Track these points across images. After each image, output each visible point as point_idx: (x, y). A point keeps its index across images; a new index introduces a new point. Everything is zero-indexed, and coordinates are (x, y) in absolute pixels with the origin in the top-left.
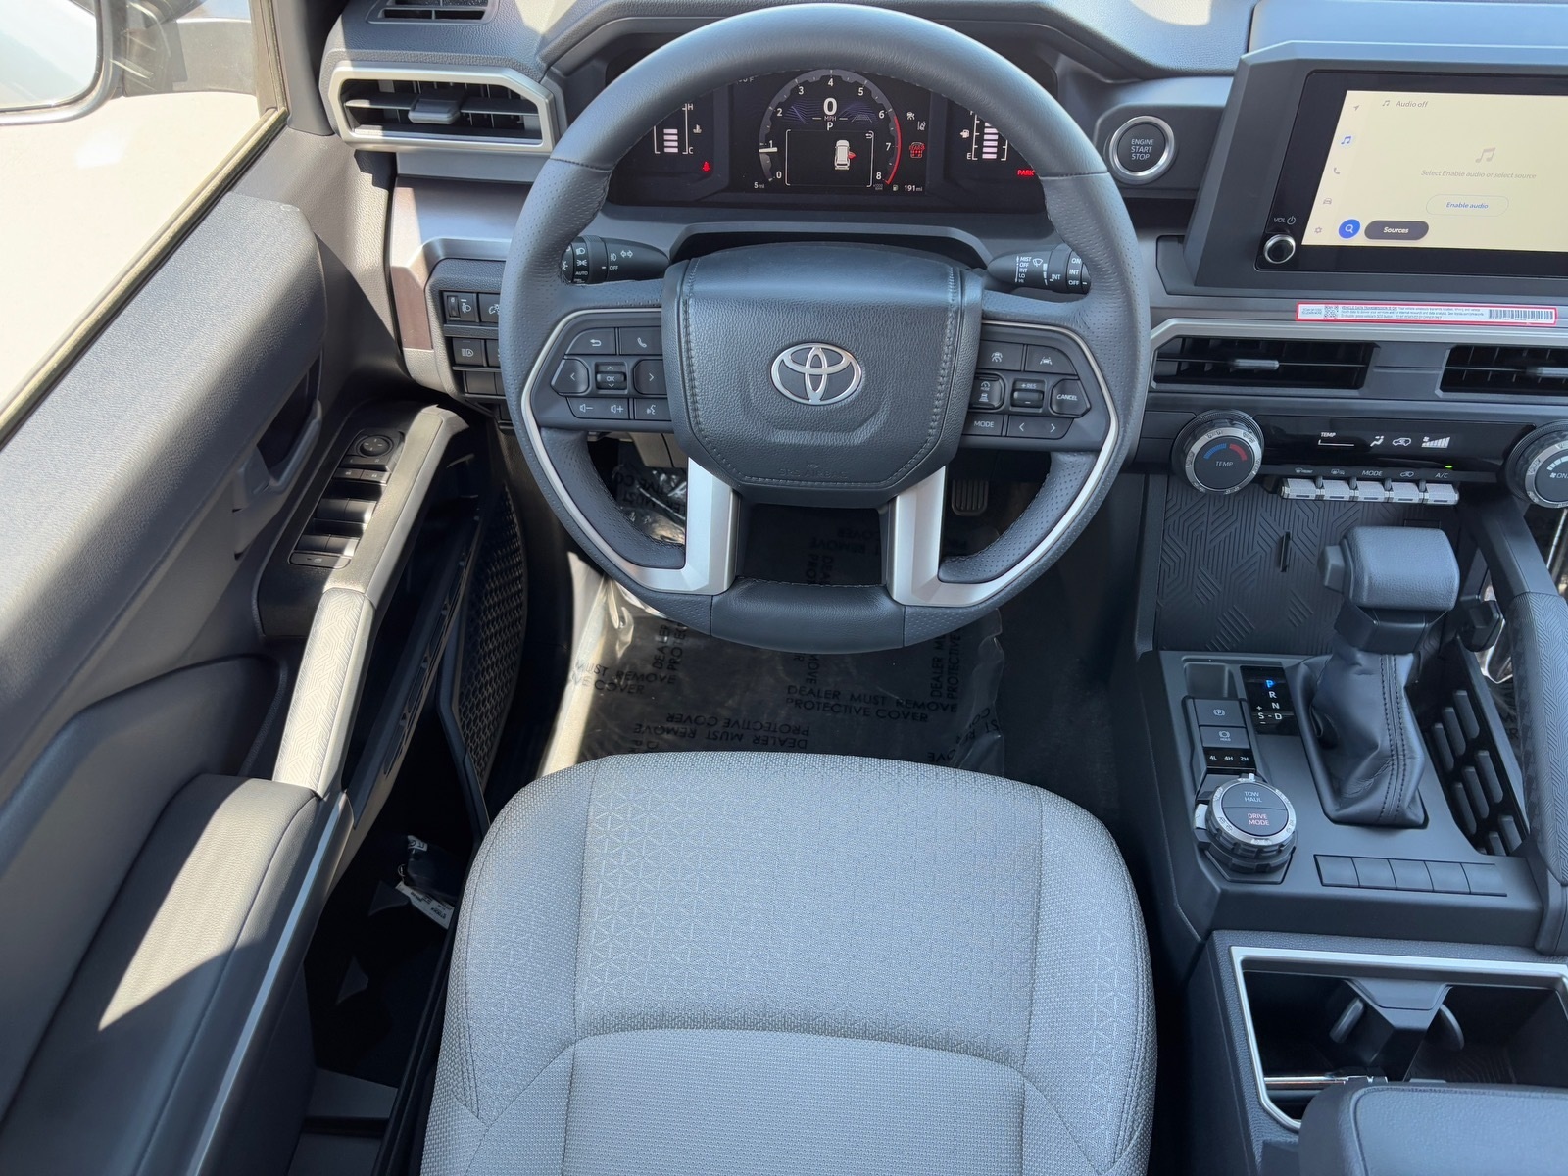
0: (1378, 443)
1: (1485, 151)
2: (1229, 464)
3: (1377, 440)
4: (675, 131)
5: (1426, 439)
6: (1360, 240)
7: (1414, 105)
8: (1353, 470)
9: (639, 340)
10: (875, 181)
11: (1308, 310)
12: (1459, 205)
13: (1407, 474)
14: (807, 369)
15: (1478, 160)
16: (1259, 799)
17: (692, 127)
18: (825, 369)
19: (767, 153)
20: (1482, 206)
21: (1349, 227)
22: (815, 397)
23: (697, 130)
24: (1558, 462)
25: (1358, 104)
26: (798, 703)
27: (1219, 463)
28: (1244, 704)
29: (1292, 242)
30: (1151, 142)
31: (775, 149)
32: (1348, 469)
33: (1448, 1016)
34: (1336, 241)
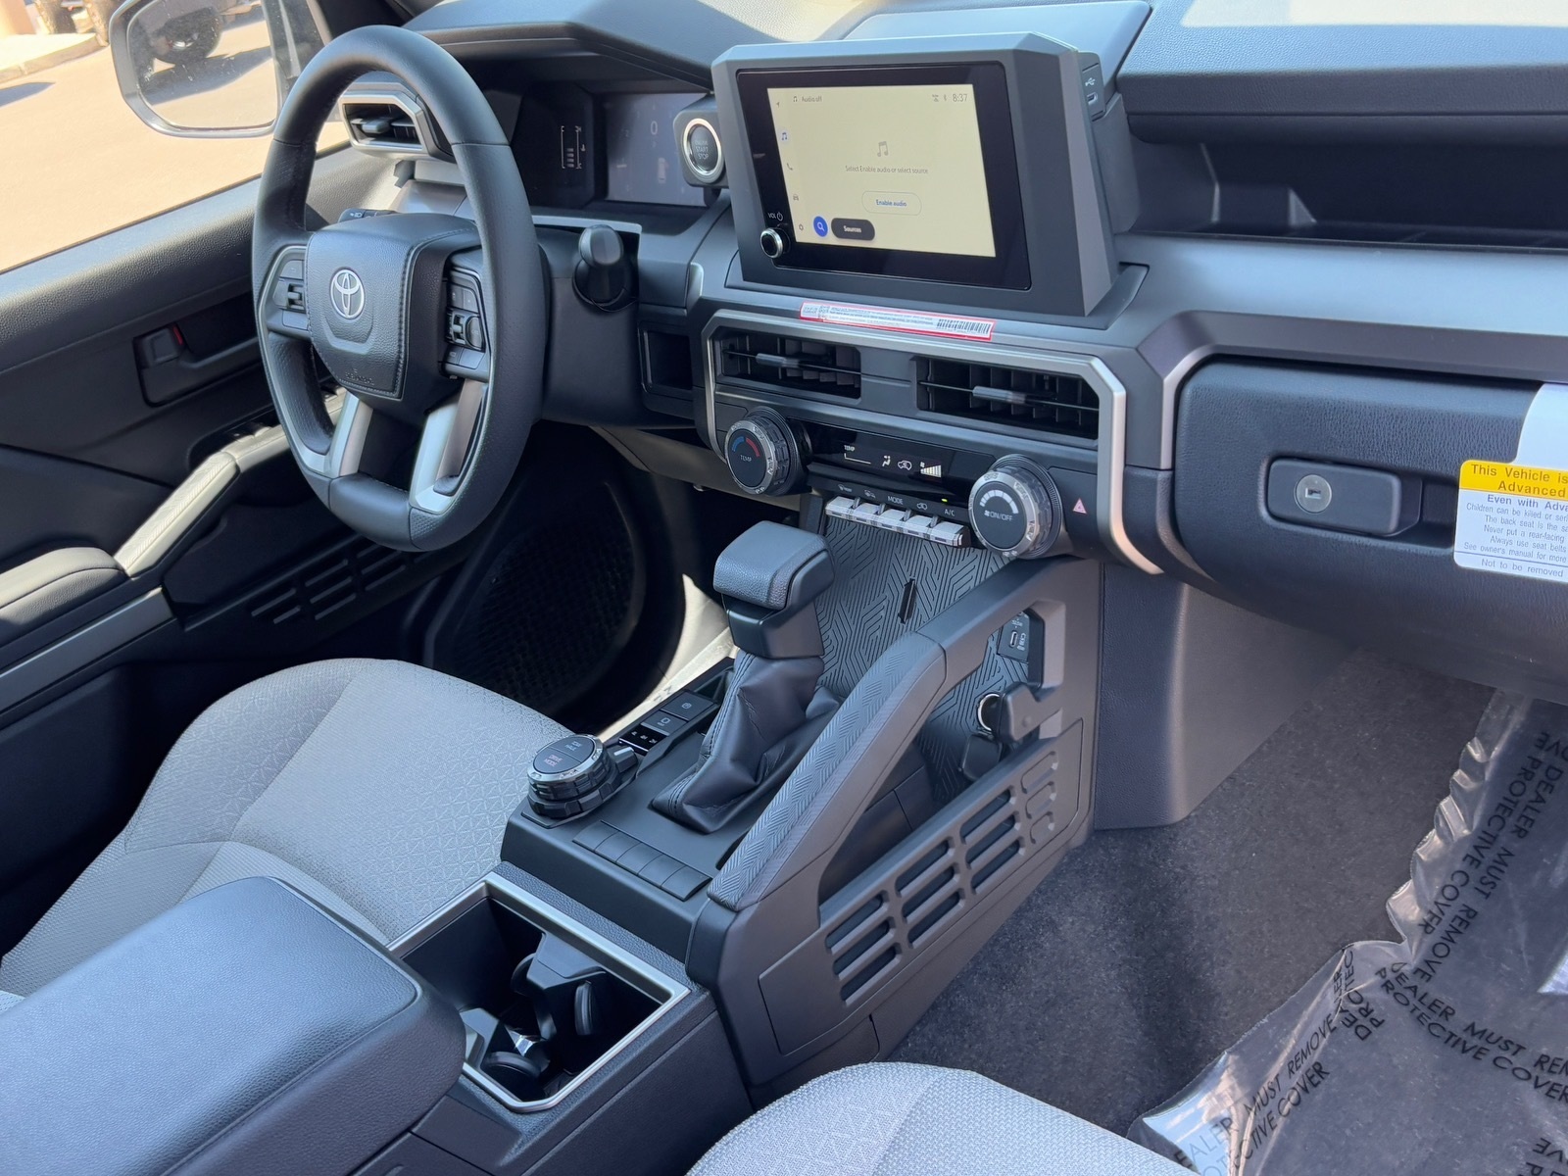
0: (888, 463)
1: (881, 144)
2: (750, 460)
3: (887, 460)
4: (572, 150)
6: (831, 239)
7: (814, 101)
8: (881, 494)
11: (809, 309)
12: (885, 203)
13: (920, 505)
14: (343, 290)
15: (879, 155)
16: (574, 749)
17: (581, 147)
18: (350, 292)
20: (902, 204)
21: (819, 225)
22: (347, 313)
23: (583, 149)
24: (990, 495)
25: (779, 102)
27: (743, 457)
29: (779, 239)
30: (706, 143)
32: (877, 492)
33: (583, 993)
34: (815, 239)
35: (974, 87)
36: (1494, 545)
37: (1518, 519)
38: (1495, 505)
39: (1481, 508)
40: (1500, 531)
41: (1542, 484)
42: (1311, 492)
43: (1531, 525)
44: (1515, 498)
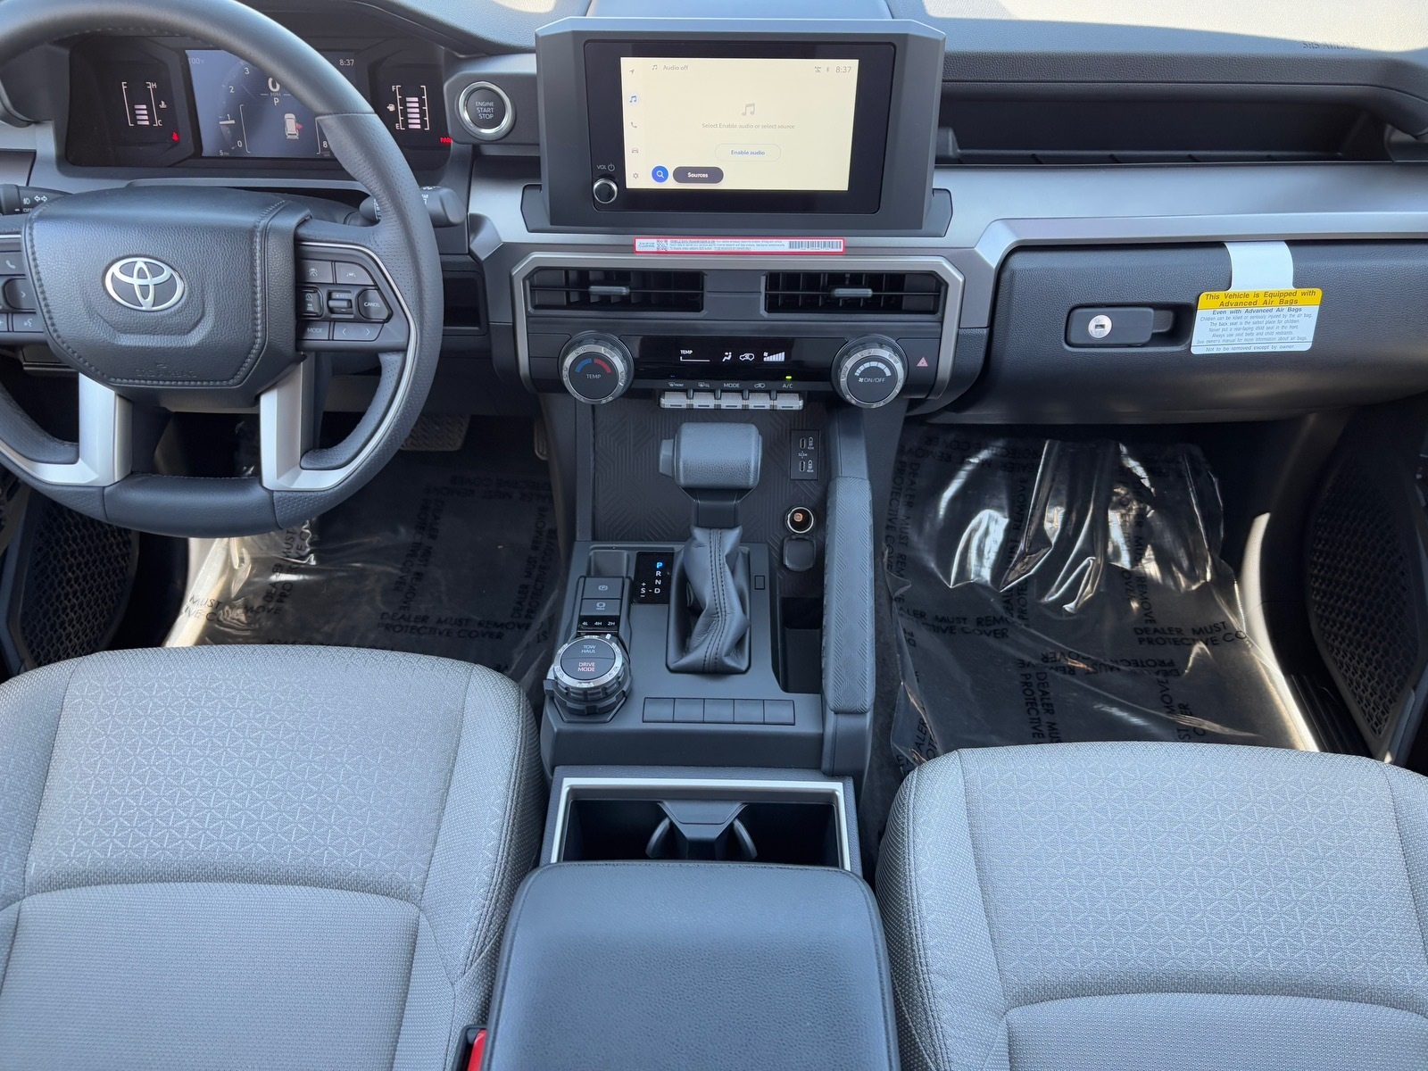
0: (729, 358)
1: (747, 106)
2: (598, 376)
3: (727, 356)
4: (144, 107)
5: (766, 354)
6: (671, 184)
7: (678, 68)
8: (716, 383)
9: (8, 262)
10: (323, 149)
11: (645, 244)
12: (741, 153)
13: (760, 385)
14: (136, 282)
15: (744, 114)
16: (593, 651)
17: (158, 103)
18: (150, 281)
19: (227, 125)
20: (759, 153)
21: (659, 173)
22: (147, 303)
23: (163, 105)
24: (862, 368)
25: (633, 70)
26: (387, 627)
27: (590, 376)
28: (627, 582)
29: (614, 187)
30: (492, 104)
31: (233, 122)
32: (713, 382)
33: (739, 826)
34: (652, 184)
35: (859, 62)
36: (1213, 339)
37: (1229, 322)
38: (1217, 316)
39: (1208, 319)
40: (1218, 330)
41: (1244, 300)
42: (1097, 326)
43: (1236, 324)
44: (1228, 310)
